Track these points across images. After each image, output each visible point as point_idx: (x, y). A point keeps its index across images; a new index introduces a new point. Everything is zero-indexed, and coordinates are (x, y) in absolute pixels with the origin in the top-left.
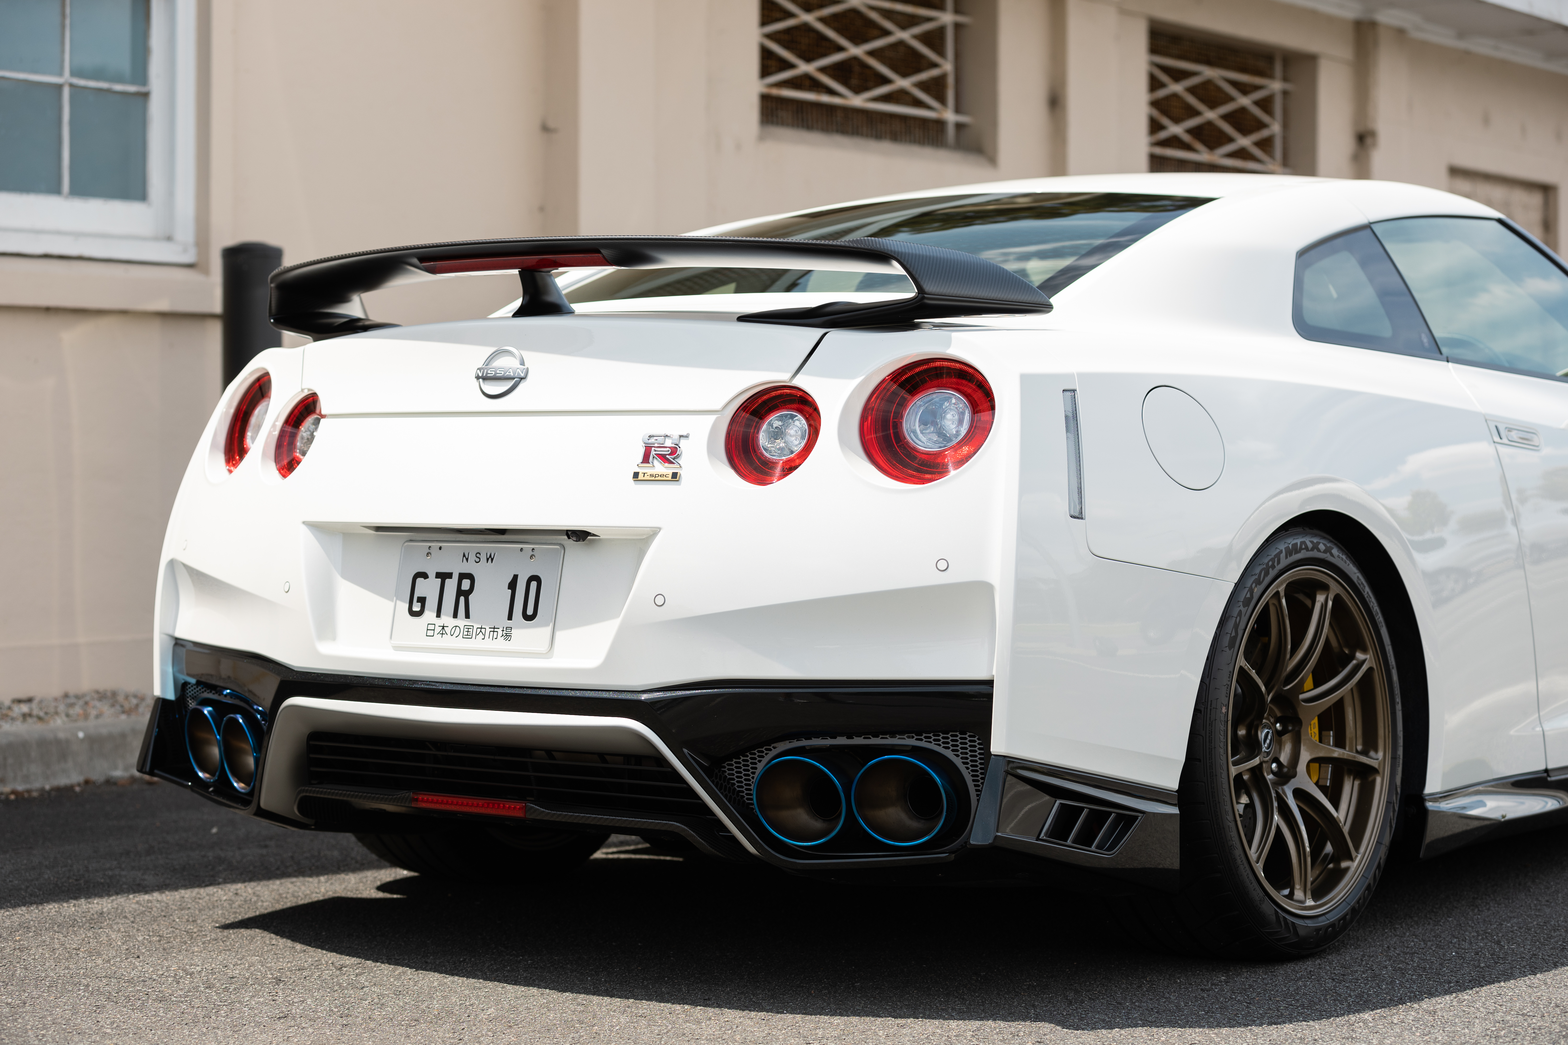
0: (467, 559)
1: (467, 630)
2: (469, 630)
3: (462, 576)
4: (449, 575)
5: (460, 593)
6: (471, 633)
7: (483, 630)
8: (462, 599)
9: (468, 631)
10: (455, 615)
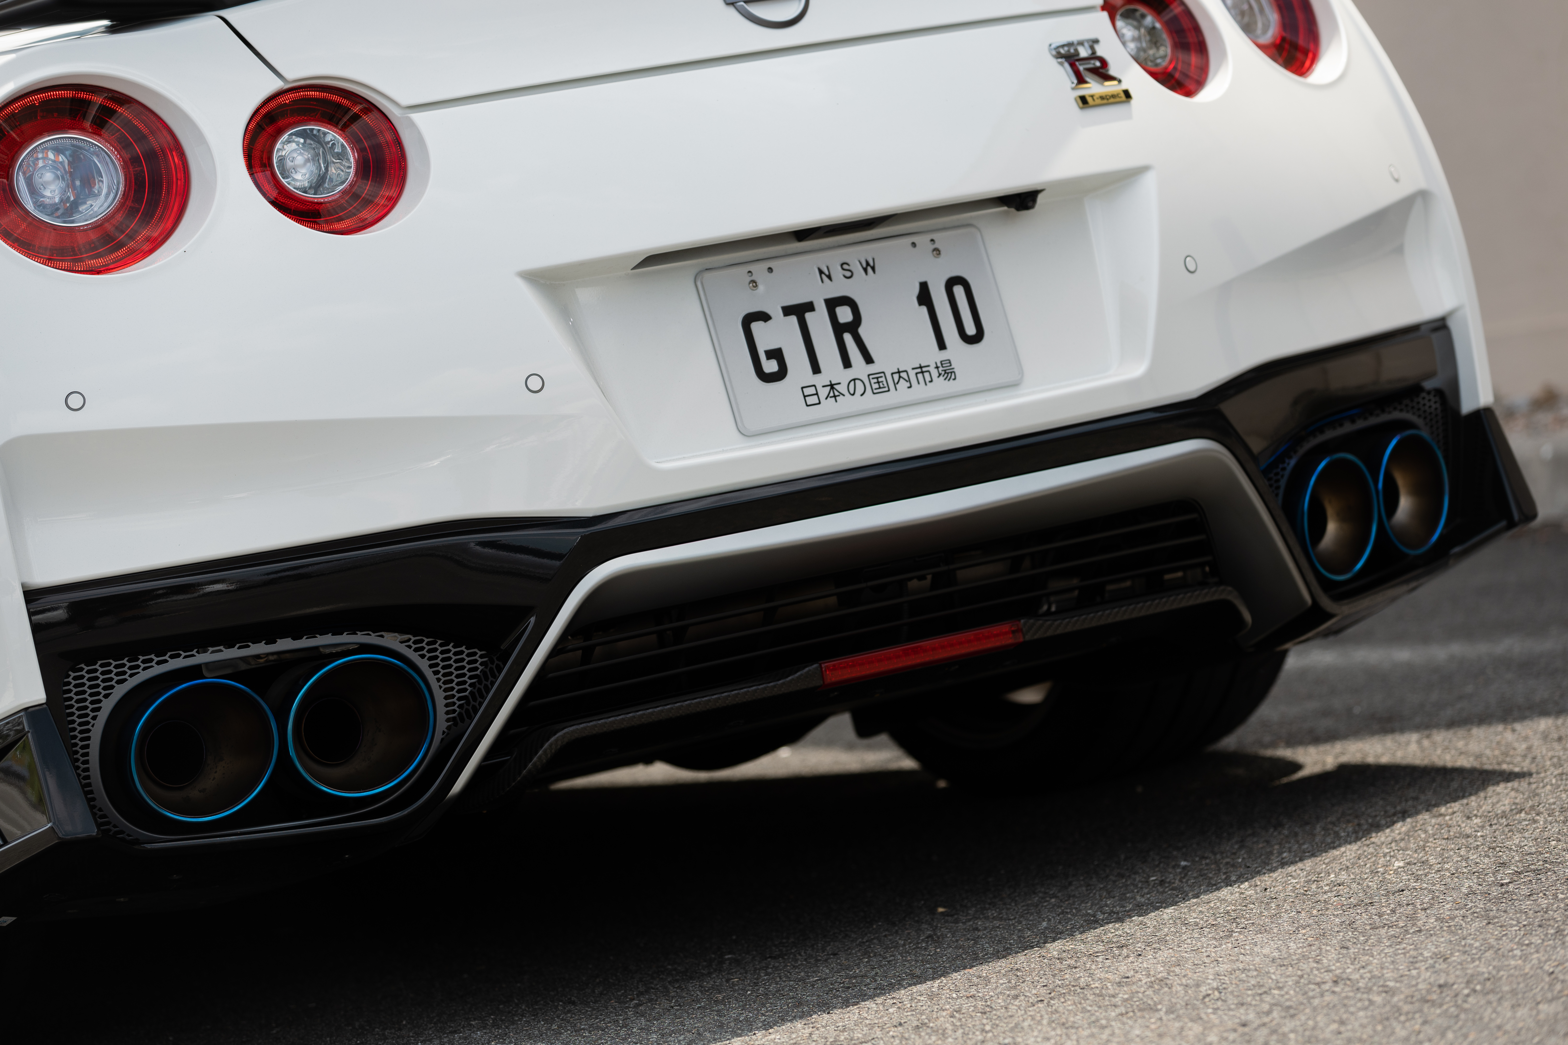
0: (829, 277)
1: (875, 380)
2: (880, 380)
3: (832, 304)
4: (809, 307)
5: (839, 329)
6: (885, 383)
7: (904, 375)
8: (848, 338)
9: (878, 382)
10: (847, 364)
